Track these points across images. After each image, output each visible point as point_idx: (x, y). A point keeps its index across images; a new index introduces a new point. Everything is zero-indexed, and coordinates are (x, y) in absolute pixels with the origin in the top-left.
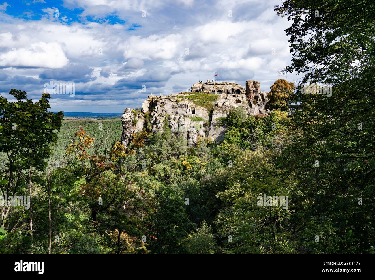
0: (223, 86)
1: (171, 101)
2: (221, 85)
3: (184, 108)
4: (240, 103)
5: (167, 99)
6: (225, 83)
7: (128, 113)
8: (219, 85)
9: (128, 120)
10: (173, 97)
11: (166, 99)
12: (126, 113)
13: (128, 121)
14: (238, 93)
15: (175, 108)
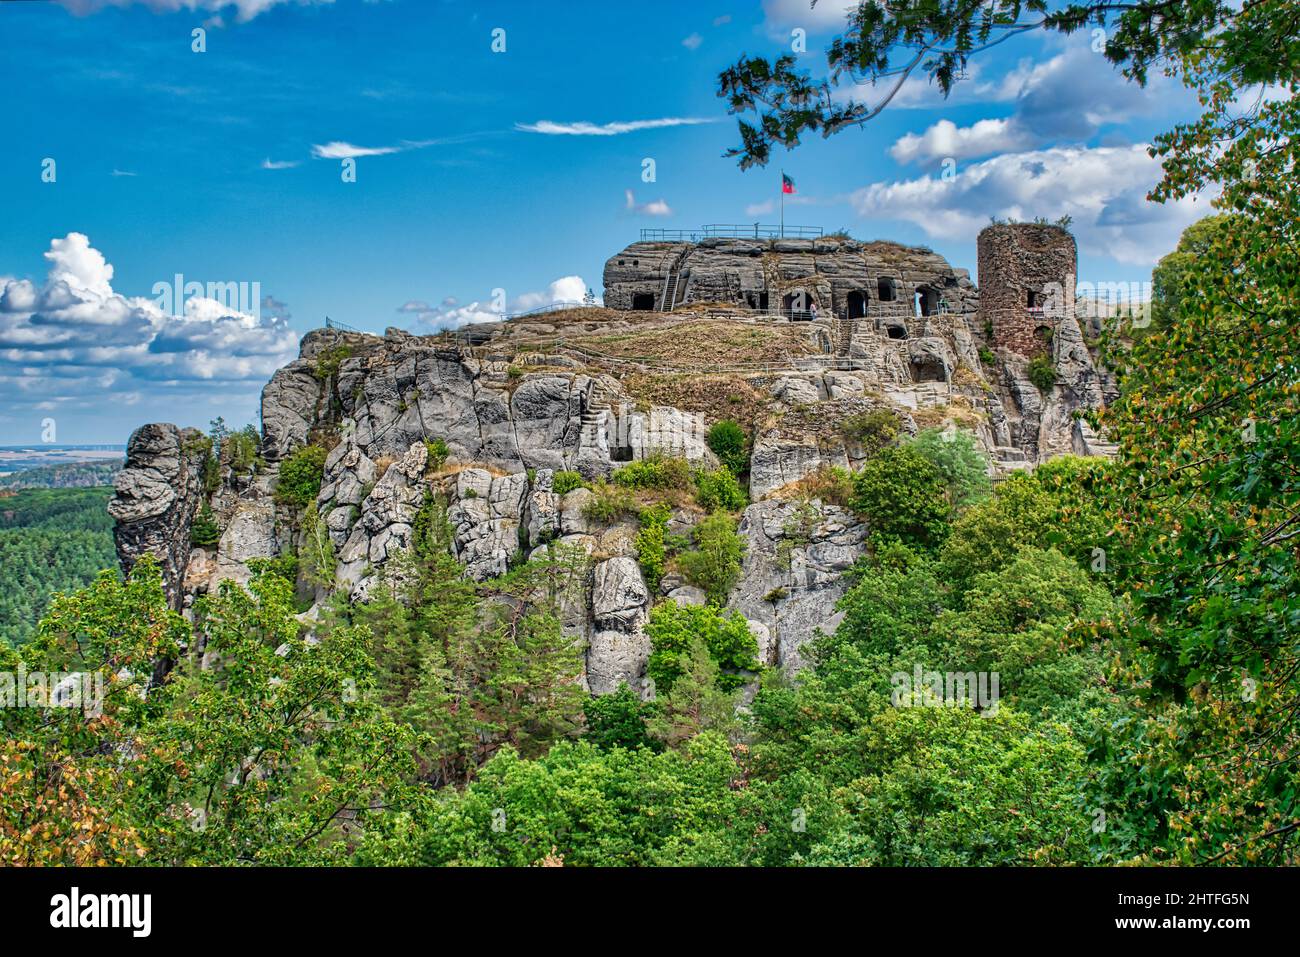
0: (821, 260)
1: (466, 370)
2: (809, 260)
3: (560, 424)
4: (942, 378)
5: (440, 356)
6: (835, 244)
7: (157, 463)
8: (795, 258)
9: (161, 506)
10: (477, 341)
11: (431, 361)
12: (144, 459)
13: (161, 516)
14: (925, 312)
15: (496, 421)
